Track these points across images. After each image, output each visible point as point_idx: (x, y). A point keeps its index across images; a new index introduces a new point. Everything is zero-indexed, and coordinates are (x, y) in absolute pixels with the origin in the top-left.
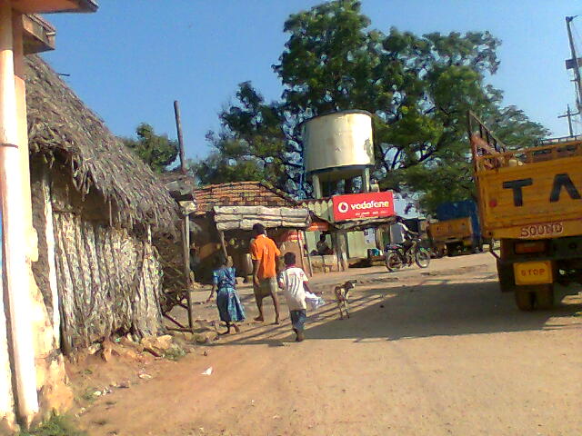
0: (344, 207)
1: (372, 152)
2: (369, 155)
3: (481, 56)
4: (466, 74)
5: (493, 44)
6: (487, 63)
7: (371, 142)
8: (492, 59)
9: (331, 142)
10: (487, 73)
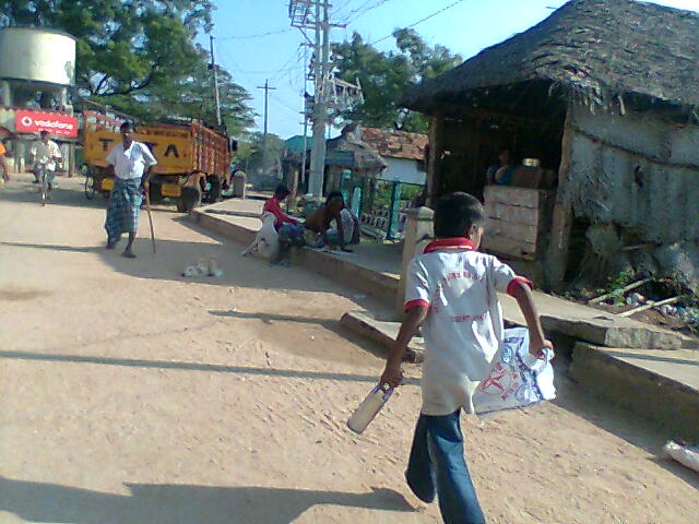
0: (27, 122)
1: (72, 74)
2: (69, 75)
3: (196, 14)
4: (176, 29)
5: (208, 6)
6: (202, 22)
7: (73, 64)
8: (208, 20)
9: (27, 54)
10: (200, 30)
